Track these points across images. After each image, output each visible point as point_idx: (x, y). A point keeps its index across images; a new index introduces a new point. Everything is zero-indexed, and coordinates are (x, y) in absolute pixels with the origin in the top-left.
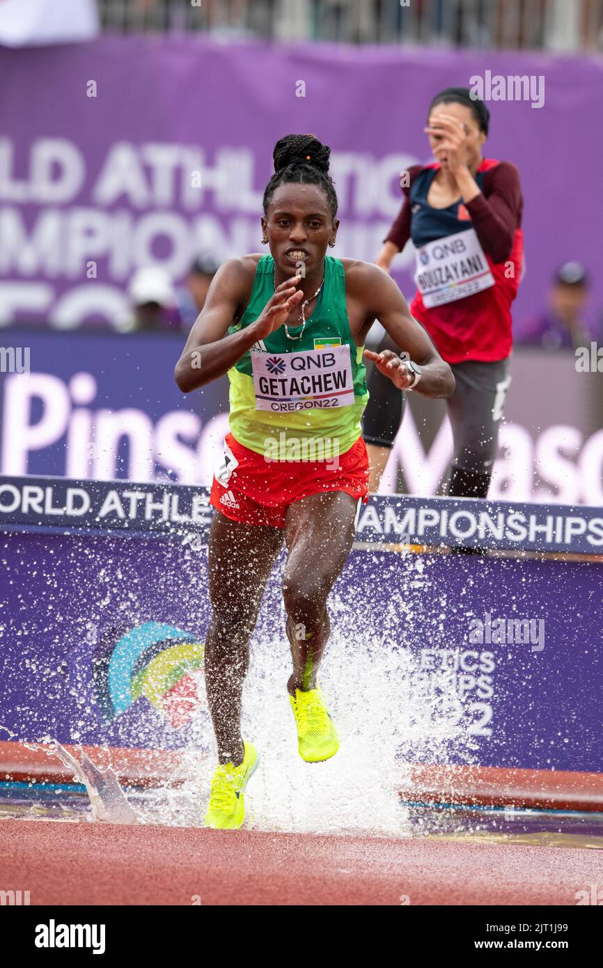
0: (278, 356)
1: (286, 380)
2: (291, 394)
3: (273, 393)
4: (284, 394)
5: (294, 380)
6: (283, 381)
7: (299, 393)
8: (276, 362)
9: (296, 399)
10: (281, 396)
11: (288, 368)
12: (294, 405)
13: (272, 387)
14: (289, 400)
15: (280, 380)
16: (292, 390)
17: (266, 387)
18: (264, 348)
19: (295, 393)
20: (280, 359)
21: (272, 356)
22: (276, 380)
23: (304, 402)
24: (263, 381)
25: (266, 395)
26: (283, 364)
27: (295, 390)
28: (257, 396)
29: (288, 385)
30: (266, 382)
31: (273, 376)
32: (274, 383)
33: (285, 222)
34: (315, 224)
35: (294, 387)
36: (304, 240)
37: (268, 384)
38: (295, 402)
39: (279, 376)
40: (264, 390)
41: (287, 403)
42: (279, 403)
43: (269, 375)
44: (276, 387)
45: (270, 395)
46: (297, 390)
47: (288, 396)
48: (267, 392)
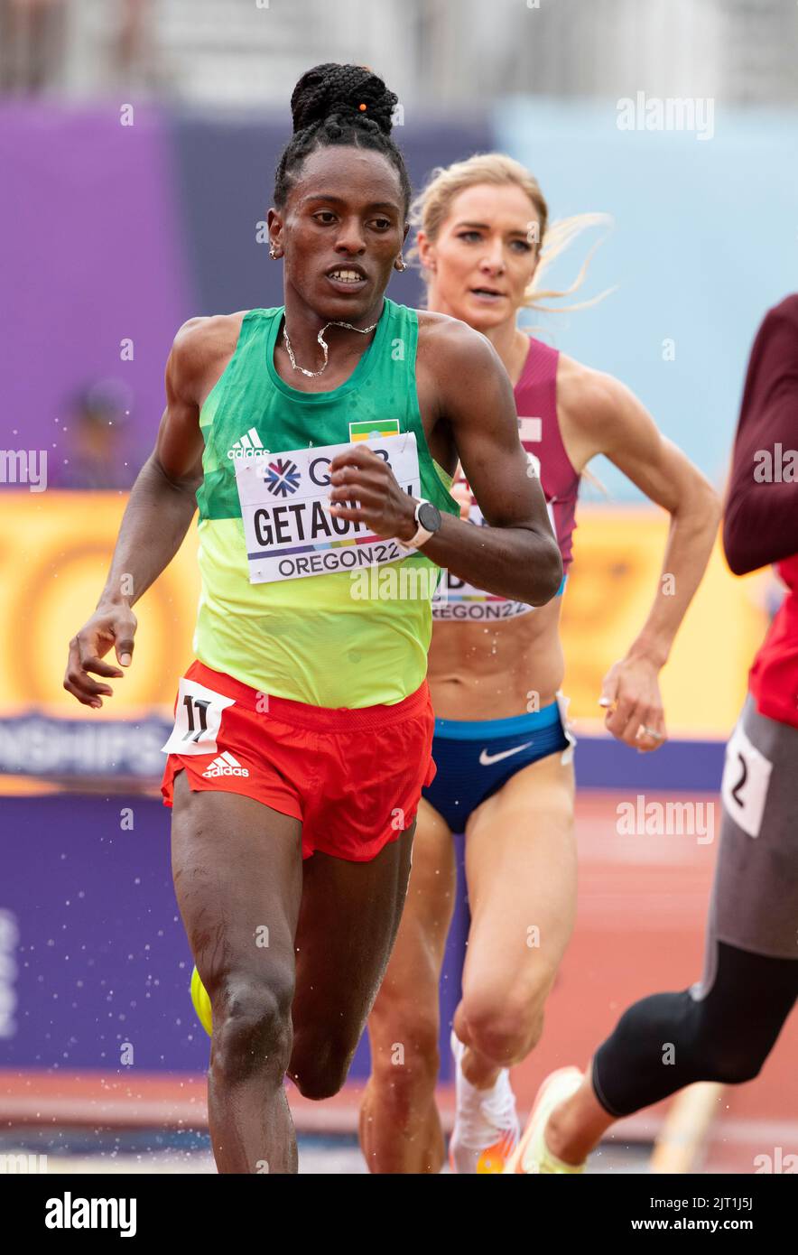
0: (285, 456)
1: (303, 507)
2: (314, 535)
3: (281, 540)
4: (302, 537)
5: (317, 506)
6: (297, 509)
7: (328, 533)
8: (281, 470)
9: (325, 546)
10: (296, 542)
11: (304, 480)
12: (321, 560)
13: (280, 524)
14: (310, 548)
15: (292, 508)
16: (315, 528)
17: (268, 528)
18: (258, 443)
19: (321, 532)
20: (288, 463)
21: (274, 458)
22: (283, 509)
23: (338, 552)
24: (262, 516)
25: (269, 548)
26: (296, 472)
27: (320, 527)
28: (252, 556)
29: (307, 516)
30: (267, 517)
31: (280, 501)
32: (282, 517)
33: (327, 217)
34: (381, 223)
35: (319, 521)
36: (362, 251)
37: (271, 522)
38: (323, 553)
39: (292, 499)
40: (265, 536)
41: (307, 555)
42: (293, 558)
43: (271, 502)
44: (285, 524)
45: (276, 546)
46: (324, 526)
47: (308, 541)
48: (270, 540)
